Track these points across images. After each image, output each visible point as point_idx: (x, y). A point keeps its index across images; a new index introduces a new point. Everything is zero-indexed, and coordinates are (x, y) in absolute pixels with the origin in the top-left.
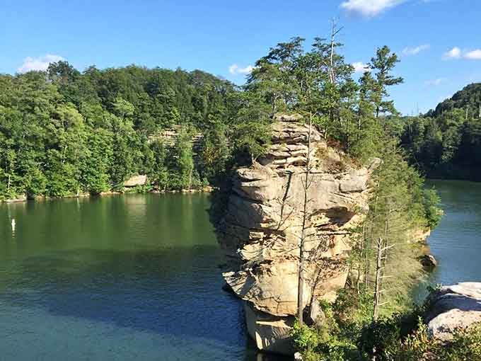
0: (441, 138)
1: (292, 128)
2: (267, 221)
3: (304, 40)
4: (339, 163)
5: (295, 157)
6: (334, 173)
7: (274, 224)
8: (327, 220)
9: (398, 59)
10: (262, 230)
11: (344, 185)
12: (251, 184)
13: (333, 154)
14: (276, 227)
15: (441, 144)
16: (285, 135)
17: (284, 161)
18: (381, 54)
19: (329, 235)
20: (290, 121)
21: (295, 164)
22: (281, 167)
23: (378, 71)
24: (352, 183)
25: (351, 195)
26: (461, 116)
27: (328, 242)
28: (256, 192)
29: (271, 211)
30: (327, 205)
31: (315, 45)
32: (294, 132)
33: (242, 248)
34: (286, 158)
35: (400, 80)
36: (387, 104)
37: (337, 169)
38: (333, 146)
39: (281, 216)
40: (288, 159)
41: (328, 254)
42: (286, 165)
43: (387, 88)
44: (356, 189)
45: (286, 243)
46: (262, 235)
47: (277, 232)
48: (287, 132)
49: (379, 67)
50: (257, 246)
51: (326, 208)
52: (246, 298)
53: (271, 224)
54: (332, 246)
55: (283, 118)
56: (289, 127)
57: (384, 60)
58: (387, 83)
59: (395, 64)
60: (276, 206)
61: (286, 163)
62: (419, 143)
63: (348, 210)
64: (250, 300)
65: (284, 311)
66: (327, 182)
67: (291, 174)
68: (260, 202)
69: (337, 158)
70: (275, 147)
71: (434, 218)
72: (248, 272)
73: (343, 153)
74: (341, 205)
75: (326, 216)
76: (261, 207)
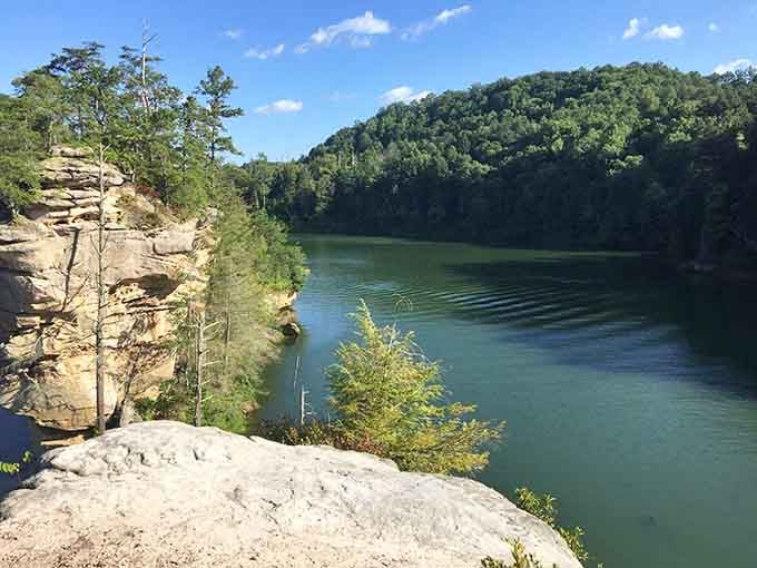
0: (314, 188)
1: (75, 166)
2: (42, 301)
3: (102, 47)
4: (152, 216)
5: (83, 207)
6: (144, 229)
7: (55, 303)
8: (141, 292)
9: (234, 85)
10: (36, 313)
11: (161, 246)
12: (10, 248)
13: (144, 203)
14: (60, 308)
15: (314, 193)
16: (64, 176)
17: (65, 213)
18: (213, 76)
19: (147, 312)
20: (75, 157)
21: (85, 217)
22: (63, 221)
23: (210, 97)
24: (172, 242)
25: (171, 258)
26: (334, 163)
27: (146, 321)
28: (21, 259)
29: (48, 285)
30: (137, 272)
31: (123, 57)
32: (78, 172)
33: (7, 342)
34: (68, 208)
35: (239, 112)
36: (225, 141)
37: (149, 223)
38: (145, 194)
39: (67, 292)
40: (72, 210)
41: (147, 337)
42: (70, 219)
43: (222, 120)
44: (176, 250)
45: (78, 329)
46: (37, 319)
47: (61, 315)
48: (69, 171)
49: (211, 93)
50: (32, 337)
51: (136, 276)
52: (21, 413)
53: (50, 305)
54: (152, 326)
55: (62, 152)
56: (71, 165)
57: (217, 85)
58: (223, 114)
59: (232, 91)
60: (55, 277)
61: (69, 216)
62: (290, 193)
63: (170, 277)
64: (28, 414)
65: (82, 423)
66: (135, 242)
67: (77, 231)
68: (28, 273)
69: (151, 209)
70: (48, 193)
71: (299, 279)
72: (21, 375)
73: (160, 202)
74: (158, 271)
75: (139, 287)
76: (30, 281)
